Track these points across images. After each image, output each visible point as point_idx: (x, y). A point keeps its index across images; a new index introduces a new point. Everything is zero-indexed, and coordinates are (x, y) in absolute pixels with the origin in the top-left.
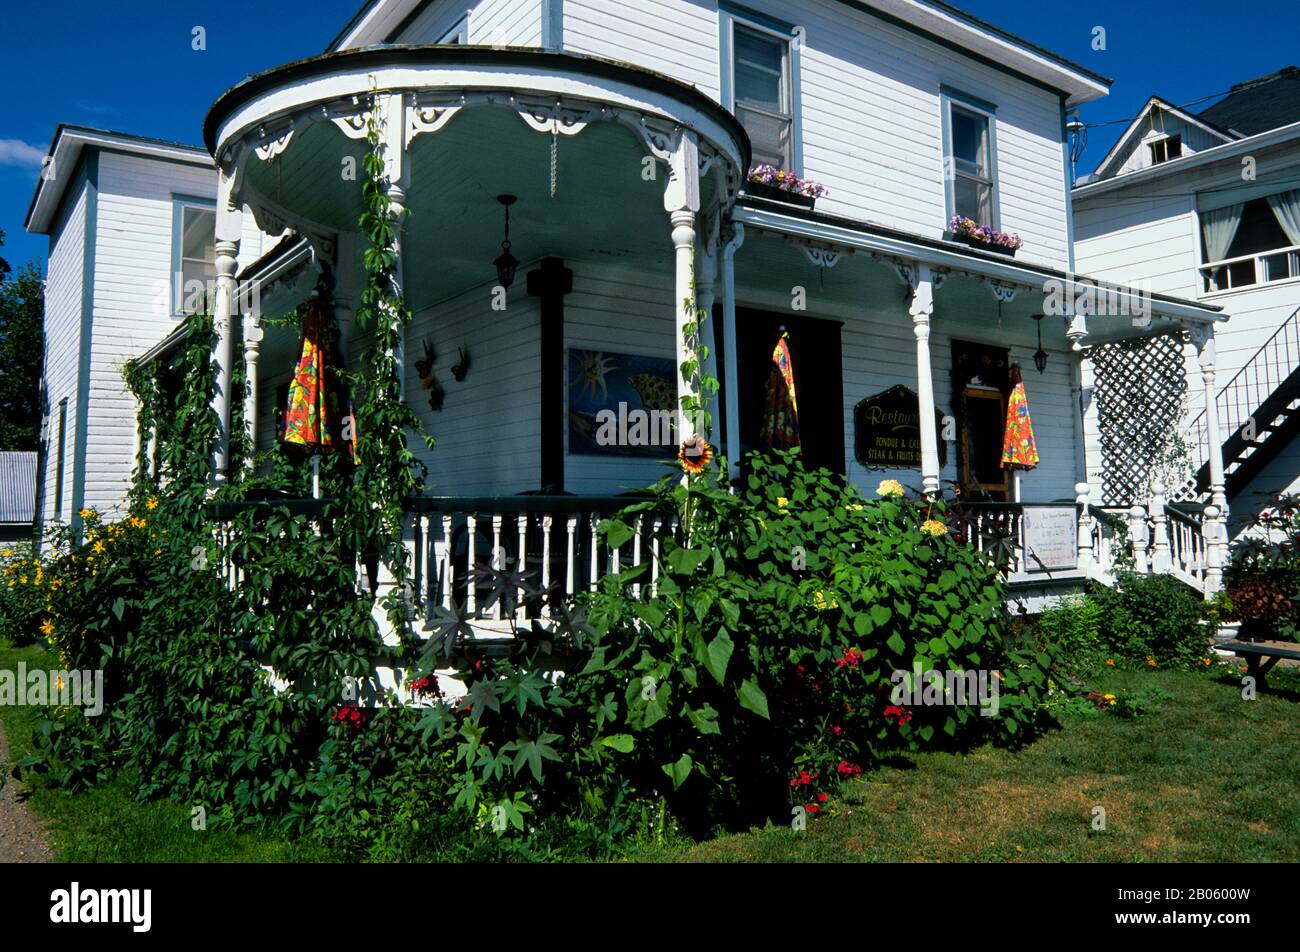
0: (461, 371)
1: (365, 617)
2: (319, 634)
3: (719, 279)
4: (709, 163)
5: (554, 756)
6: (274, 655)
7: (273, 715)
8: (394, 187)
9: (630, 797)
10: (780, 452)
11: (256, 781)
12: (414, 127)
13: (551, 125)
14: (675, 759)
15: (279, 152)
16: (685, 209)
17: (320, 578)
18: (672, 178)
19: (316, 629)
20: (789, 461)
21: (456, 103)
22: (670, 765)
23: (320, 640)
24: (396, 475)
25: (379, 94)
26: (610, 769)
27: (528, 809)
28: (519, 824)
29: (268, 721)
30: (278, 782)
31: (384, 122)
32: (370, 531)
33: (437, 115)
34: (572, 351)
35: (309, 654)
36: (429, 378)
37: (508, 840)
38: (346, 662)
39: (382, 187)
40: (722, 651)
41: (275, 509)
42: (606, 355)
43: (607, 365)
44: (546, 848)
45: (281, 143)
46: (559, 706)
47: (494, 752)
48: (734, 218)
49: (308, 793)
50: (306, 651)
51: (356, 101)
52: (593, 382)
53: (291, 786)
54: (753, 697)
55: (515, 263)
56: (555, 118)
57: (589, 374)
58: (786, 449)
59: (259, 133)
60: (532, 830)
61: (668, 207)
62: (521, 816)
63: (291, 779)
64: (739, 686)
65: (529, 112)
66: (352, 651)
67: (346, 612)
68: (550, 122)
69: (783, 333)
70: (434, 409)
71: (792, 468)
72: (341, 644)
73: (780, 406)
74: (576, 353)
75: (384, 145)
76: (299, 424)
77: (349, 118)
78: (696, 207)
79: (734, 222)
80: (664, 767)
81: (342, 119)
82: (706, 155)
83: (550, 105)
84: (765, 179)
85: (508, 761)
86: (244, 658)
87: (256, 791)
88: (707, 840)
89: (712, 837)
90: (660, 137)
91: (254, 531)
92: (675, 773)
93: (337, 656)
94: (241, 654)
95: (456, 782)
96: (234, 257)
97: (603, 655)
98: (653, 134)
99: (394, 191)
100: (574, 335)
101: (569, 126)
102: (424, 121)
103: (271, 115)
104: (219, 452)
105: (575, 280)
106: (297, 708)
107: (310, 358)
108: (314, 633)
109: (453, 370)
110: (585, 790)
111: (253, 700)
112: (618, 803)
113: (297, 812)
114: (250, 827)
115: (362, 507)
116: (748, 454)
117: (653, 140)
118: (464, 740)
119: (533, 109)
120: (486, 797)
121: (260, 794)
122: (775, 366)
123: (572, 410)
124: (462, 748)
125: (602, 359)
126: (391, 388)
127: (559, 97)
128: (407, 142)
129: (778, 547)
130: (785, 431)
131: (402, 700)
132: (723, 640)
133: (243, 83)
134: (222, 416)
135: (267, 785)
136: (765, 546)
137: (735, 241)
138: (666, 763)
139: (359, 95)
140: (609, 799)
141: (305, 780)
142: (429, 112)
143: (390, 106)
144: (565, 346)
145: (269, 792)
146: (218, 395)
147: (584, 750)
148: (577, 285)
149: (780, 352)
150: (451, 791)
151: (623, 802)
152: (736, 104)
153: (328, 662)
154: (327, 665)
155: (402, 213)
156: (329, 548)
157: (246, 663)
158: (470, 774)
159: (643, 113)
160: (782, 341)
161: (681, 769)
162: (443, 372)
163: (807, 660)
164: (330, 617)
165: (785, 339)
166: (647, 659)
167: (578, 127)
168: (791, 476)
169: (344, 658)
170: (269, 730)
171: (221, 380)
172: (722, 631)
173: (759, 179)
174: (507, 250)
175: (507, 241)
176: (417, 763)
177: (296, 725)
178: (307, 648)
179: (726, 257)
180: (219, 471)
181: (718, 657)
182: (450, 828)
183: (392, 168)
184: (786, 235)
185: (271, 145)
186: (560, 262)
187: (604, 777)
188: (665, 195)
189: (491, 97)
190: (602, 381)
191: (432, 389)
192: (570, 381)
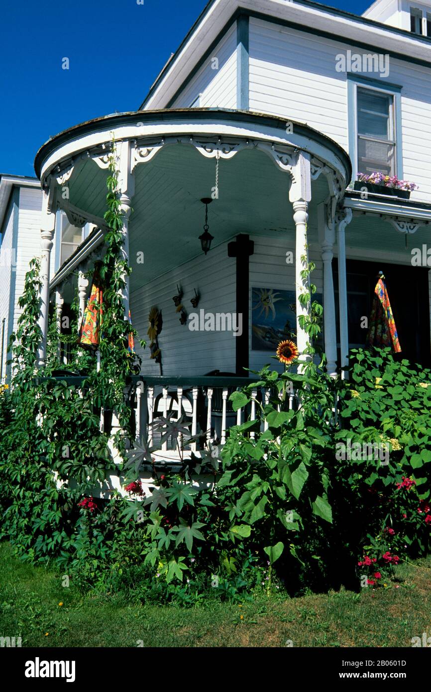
0: (196, 302)
1: (103, 446)
2: (77, 455)
3: (336, 243)
4: (320, 171)
5: (200, 537)
6: (55, 466)
7: (53, 501)
8: (124, 196)
9: (253, 564)
10: (378, 350)
11: (46, 537)
12: (136, 160)
13: (217, 154)
14: (273, 544)
15: (67, 179)
16: (301, 200)
17: (79, 422)
18: (293, 182)
19: (76, 452)
20: (384, 355)
21: (159, 144)
22: (269, 547)
23: (78, 458)
24: (122, 363)
25: (116, 142)
26: (241, 546)
27: (185, 568)
28: (180, 577)
29: (50, 503)
30: (55, 539)
31: (118, 158)
32: (106, 396)
33: (149, 152)
34: (253, 289)
35: (71, 467)
36: (179, 306)
37: (173, 586)
38: (91, 471)
39: (116, 196)
40: (300, 478)
41: (58, 382)
42: (275, 291)
43: (275, 297)
44: (195, 593)
45: (68, 174)
46: (206, 506)
47: (166, 530)
48: (345, 205)
49: (71, 546)
50: (70, 464)
51: (104, 147)
52: (267, 309)
53: (62, 542)
54: (323, 508)
55: (211, 238)
56: (218, 149)
57: (264, 302)
58: (382, 348)
59: (57, 170)
60: (188, 581)
61: (291, 200)
62: (182, 572)
63: (63, 538)
64: (314, 500)
65: (202, 147)
66: (95, 466)
67: (93, 443)
68: (215, 151)
69: (381, 275)
70: (182, 324)
71: (386, 359)
72: (89, 461)
73: (379, 321)
74: (256, 290)
75: (119, 171)
76: (88, 333)
77: (101, 157)
78: (309, 198)
79: (345, 208)
80: (265, 549)
81: (97, 158)
82: (317, 167)
83: (215, 141)
84: (376, 181)
85: (173, 538)
86: (42, 466)
87: (45, 542)
88: (297, 597)
89: (302, 595)
90: (285, 157)
91: (47, 394)
92: (272, 554)
93: (87, 468)
94: (41, 463)
95: (146, 547)
96: (51, 240)
97: (230, 476)
98: (280, 155)
99: (124, 197)
100: (255, 280)
101: (226, 153)
102: (142, 156)
103: (62, 158)
104: (41, 349)
105: (255, 247)
106: (67, 498)
107: (95, 295)
108: (74, 454)
109: (191, 301)
110: (224, 558)
111: (46, 490)
112: (245, 568)
113: (65, 557)
114: (42, 563)
115: (102, 382)
116: (354, 350)
117: (281, 159)
118: (151, 523)
119: (204, 145)
120: (162, 558)
121: (47, 544)
122: (376, 296)
123: (253, 324)
124: (150, 527)
125: (273, 293)
126: (118, 312)
127: (220, 137)
128: (132, 169)
129: (363, 410)
130: (382, 337)
131: (123, 496)
132: (302, 471)
133: (48, 142)
134: (43, 329)
135: (50, 540)
136: (354, 409)
137: (346, 219)
138: (267, 546)
139: (105, 143)
140: (239, 565)
141: (70, 539)
142: (144, 150)
143: (122, 149)
144: (250, 287)
145: (51, 543)
146: (41, 317)
147: (223, 533)
148: (256, 249)
149: (379, 287)
150: (143, 553)
151: (248, 567)
152: (358, 137)
153: (82, 471)
154: (81, 473)
155: (128, 211)
156: (86, 405)
157: (43, 470)
158: (154, 543)
159: (273, 143)
160: (380, 281)
161: (277, 550)
162: (186, 302)
163: (378, 483)
164: (83, 445)
165: (382, 279)
166: (256, 479)
167: (232, 154)
168: (385, 364)
169: (91, 469)
170: (51, 508)
171: (43, 308)
172: (302, 465)
173: (372, 181)
174: (206, 230)
175: (206, 225)
176: (127, 534)
177: (66, 507)
178: (71, 463)
179: (340, 229)
180: (41, 360)
181: (298, 481)
182: (140, 576)
183: (122, 184)
184: (381, 215)
185: (64, 175)
186: (247, 236)
187: (237, 551)
188: (290, 192)
189: (179, 139)
190: (273, 307)
191: (181, 312)
192: (253, 307)
